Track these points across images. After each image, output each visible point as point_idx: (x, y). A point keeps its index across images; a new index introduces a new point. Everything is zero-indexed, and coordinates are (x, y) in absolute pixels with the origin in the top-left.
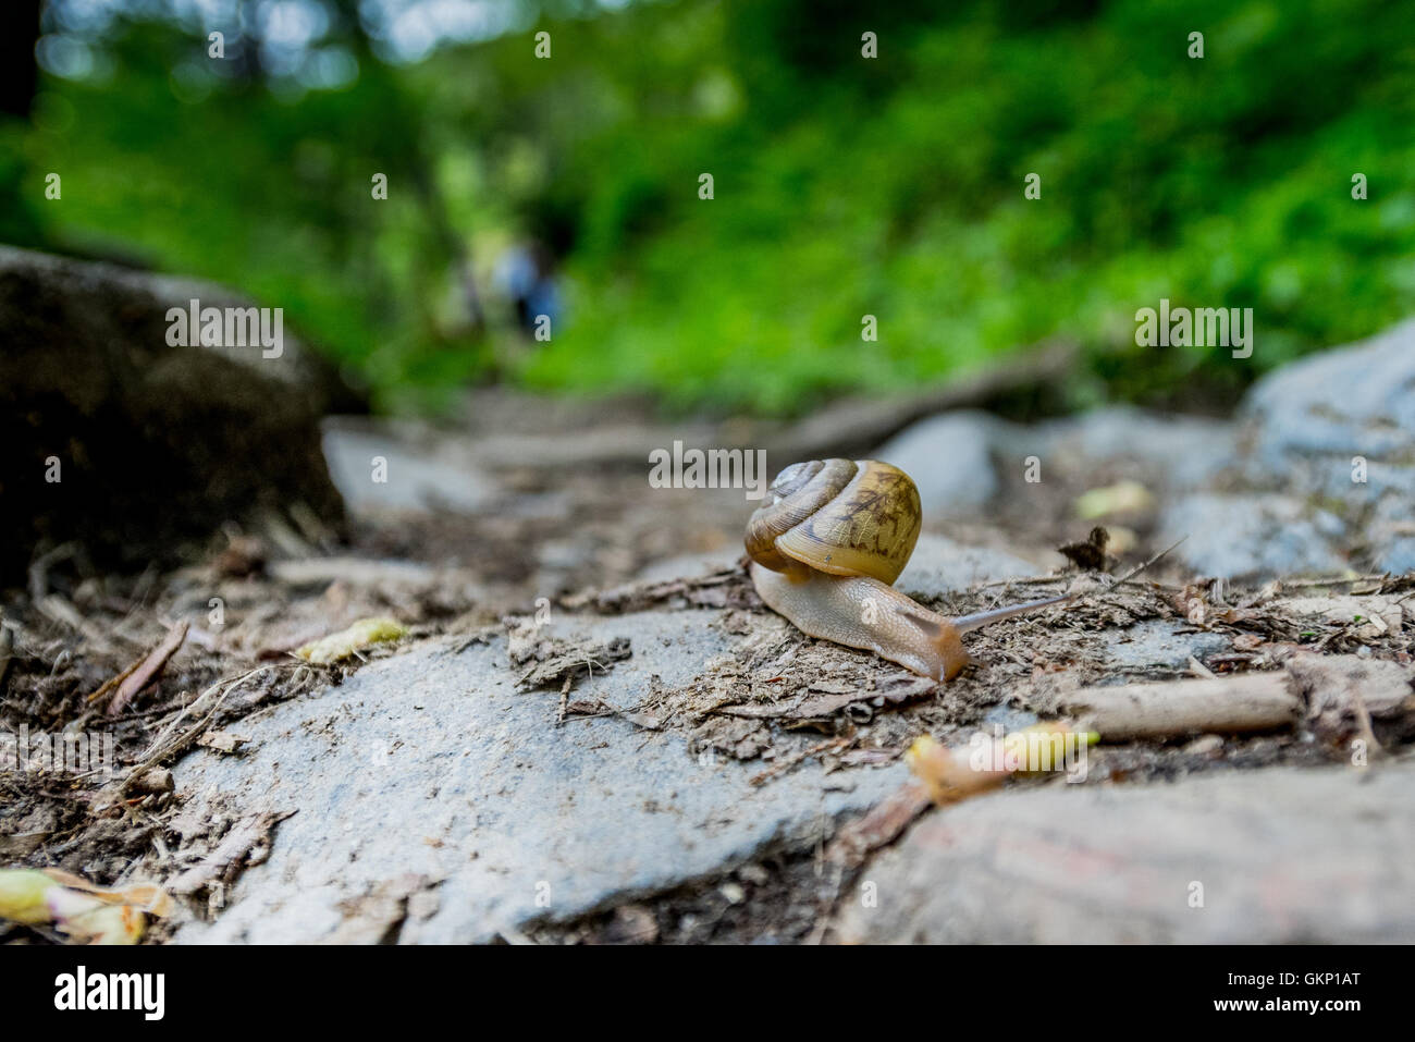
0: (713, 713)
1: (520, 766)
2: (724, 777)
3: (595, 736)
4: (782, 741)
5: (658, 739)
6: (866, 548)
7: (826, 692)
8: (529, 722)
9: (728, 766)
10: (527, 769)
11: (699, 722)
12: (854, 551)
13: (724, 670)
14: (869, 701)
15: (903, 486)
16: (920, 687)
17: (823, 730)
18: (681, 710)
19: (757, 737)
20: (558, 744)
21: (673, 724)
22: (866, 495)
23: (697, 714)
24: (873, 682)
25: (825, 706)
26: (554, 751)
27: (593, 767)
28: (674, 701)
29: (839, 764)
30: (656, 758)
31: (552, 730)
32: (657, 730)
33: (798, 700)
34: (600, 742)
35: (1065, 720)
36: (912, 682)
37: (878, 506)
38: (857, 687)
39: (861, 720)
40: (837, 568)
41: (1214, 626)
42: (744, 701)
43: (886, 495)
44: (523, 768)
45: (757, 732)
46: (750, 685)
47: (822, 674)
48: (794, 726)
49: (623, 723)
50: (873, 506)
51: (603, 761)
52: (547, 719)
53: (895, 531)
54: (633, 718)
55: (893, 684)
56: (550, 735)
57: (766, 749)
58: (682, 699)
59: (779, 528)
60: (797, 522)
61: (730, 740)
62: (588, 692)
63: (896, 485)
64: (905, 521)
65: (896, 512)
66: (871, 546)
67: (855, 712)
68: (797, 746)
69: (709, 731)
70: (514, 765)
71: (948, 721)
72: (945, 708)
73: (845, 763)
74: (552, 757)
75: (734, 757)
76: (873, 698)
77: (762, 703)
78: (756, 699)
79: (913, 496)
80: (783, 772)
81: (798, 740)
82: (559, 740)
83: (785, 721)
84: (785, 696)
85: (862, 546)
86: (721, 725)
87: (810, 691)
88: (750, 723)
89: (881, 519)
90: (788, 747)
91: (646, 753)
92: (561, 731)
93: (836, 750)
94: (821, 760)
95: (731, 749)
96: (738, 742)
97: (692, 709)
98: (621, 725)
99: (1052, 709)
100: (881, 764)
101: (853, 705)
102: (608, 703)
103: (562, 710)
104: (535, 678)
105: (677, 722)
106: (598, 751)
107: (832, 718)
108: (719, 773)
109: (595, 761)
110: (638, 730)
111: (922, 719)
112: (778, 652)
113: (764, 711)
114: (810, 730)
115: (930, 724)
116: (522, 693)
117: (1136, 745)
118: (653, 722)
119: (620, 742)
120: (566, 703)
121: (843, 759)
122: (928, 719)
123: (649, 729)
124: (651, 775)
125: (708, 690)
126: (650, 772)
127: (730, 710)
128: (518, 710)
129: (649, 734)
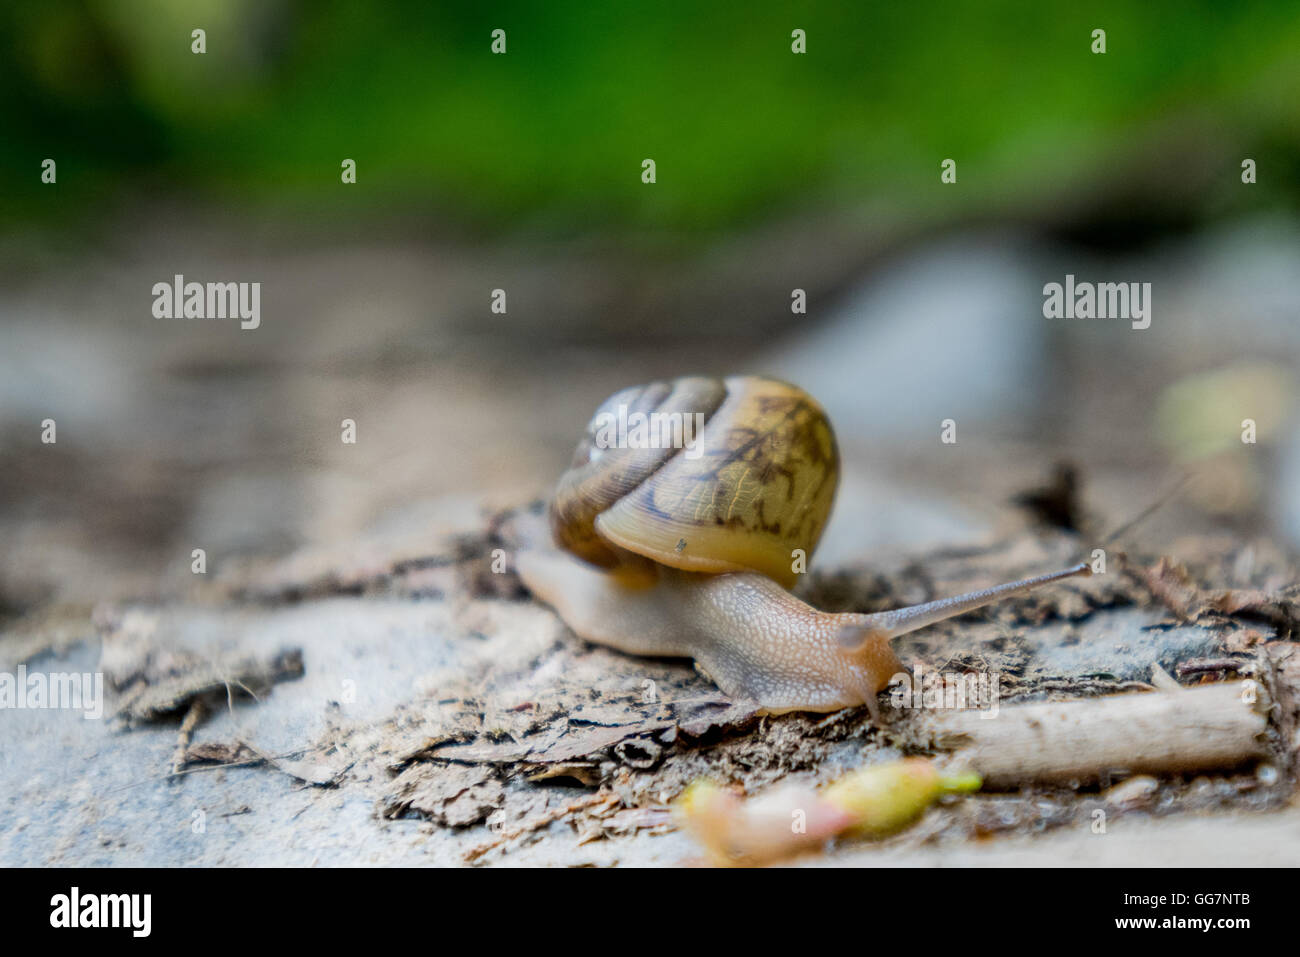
0: (419, 758)
1: (107, 844)
2: (426, 853)
3: (231, 797)
4: (517, 799)
5: (331, 798)
6: (742, 523)
7: (596, 724)
8: (125, 777)
9: (433, 837)
10: (118, 849)
11: (395, 772)
12: (722, 532)
13: (445, 694)
14: (656, 735)
15: (802, 418)
16: (736, 712)
17: (585, 781)
18: (369, 755)
19: (479, 792)
20: (170, 809)
21: (355, 777)
22: (738, 436)
23: (395, 761)
24: (670, 707)
25: (589, 743)
26: (164, 820)
27: (223, 843)
28: (360, 742)
29: (600, 831)
30: (324, 828)
31: (163, 789)
32: (329, 785)
33: (552, 736)
34: (238, 805)
35: (940, 757)
36: (727, 706)
37: (759, 454)
38: (646, 715)
39: (640, 764)
40: (696, 561)
41: (1201, 616)
42: (470, 738)
43: (772, 434)
44: (111, 848)
45: (482, 784)
46: (482, 717)
47: (595, 695)
48: (541, 776)
49: (277, 776)
50: (751, 454)
51: (241, 834)
52: (153, 772)
53: (790, 494)
54: (294, 768)
55: (699, 709)
56: (158, 797)
57: (492, 810)
58: (372, 738)
59: (599, 500)
60: (629, 488)
61: (438, 798)
62: (224, 731)
63: (791, 416)
64: (809, 476)
65: (790, 460)
66: (751, 519)
67: (633, 752)
68: (542, 803)
69: (408, 784)
70: (97, 842)
71: (774, 764)
72: (771, 745)
73: (611, 830)
74: (159, 828)
75: (443, 824)
76: (663, 730)
77: (497, 741)
78: (489, 736)
79: (821, 432)
80: (517, 842)
81: (544, 794)
82: (170, 804)
83: (529, 769)
84: (534, 730)
85: (736, 522)
86: (429, 776)
87: (573, 722)
88: (472, 771)
89: (765, 475)
90: (526, 807)
91: (309, 820)
92: (177, 789)
93: (597, 811)
94: (573, 824)
95: (438, 810)
96: (448, 801)
97: (386, 753)
98: (271, 779)
99: (924, 742)
100: (663, 829)
101: (629, 741)
102: (255, 745)
103: (178, 757)
104: (141, 708)
105: (362, 774)
106: (234, 819)
107: (598, 762)
108: (418, 848)
109: (227, 835)
110: (298, 787)
111: (733, 761)
112: (535, 664)
113: (496, 752)
114: (564, 782)
115: (747, 769)
116: (117, 735)
117: (1028, 793)
118: (323, 774)
119: (269, 805)
120: (187, 747)
121: (608, 823)
122: (744, 761)
123: (316, 785)
124: (313, 852)
125: (415, 724)
126: (311, 848)
127: (443, 753)
128: (108, 760)
129: (315, 792)
